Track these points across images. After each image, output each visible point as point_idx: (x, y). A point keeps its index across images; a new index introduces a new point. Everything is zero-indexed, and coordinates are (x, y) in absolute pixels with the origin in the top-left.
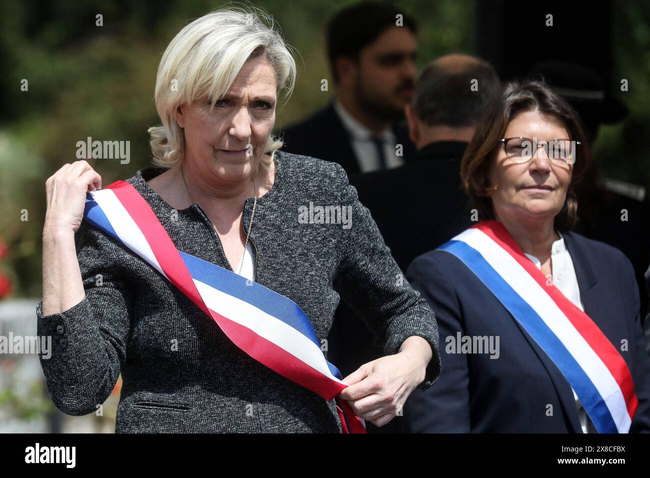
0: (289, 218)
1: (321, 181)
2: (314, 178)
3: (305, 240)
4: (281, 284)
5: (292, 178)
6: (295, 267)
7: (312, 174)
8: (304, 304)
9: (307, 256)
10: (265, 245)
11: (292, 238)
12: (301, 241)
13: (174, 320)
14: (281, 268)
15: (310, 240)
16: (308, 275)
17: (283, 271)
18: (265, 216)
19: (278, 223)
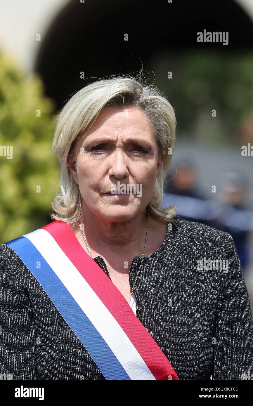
0: (171, 275)
2: (198, 242)
3: (186, 295)
4: (158, 332)
5: (178, 242)
6: (174, 317)
7: (197, 238)
8: (180, 351)
9: (187, 309)
10: (147, 298)
11: (173, 292)
12: (180, 296)
13: (60, 360)
14: (160, 318)
15: (190, 295)
16: (186, 325)
17: (162, 321)
18: (150, 273)
19: (161, 280)
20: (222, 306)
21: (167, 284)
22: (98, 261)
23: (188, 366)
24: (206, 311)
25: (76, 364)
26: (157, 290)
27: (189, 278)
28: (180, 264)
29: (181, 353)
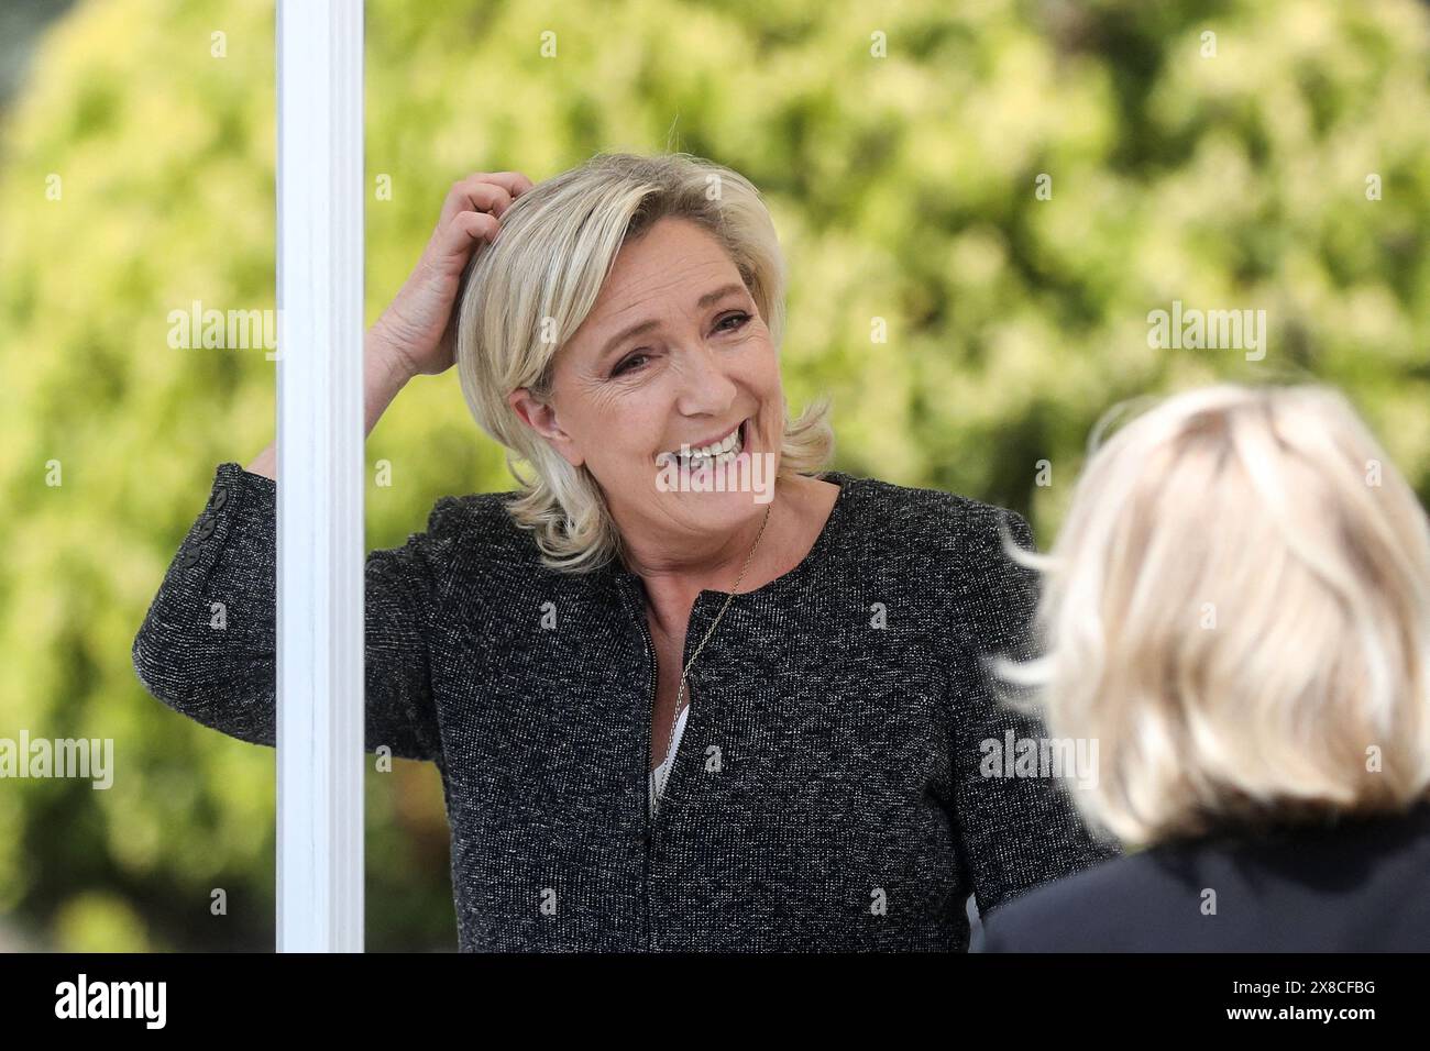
6: (785, 759)
16: (816, 778)
18: (746, 635)
26: (755, 682)
27: (855, 652)
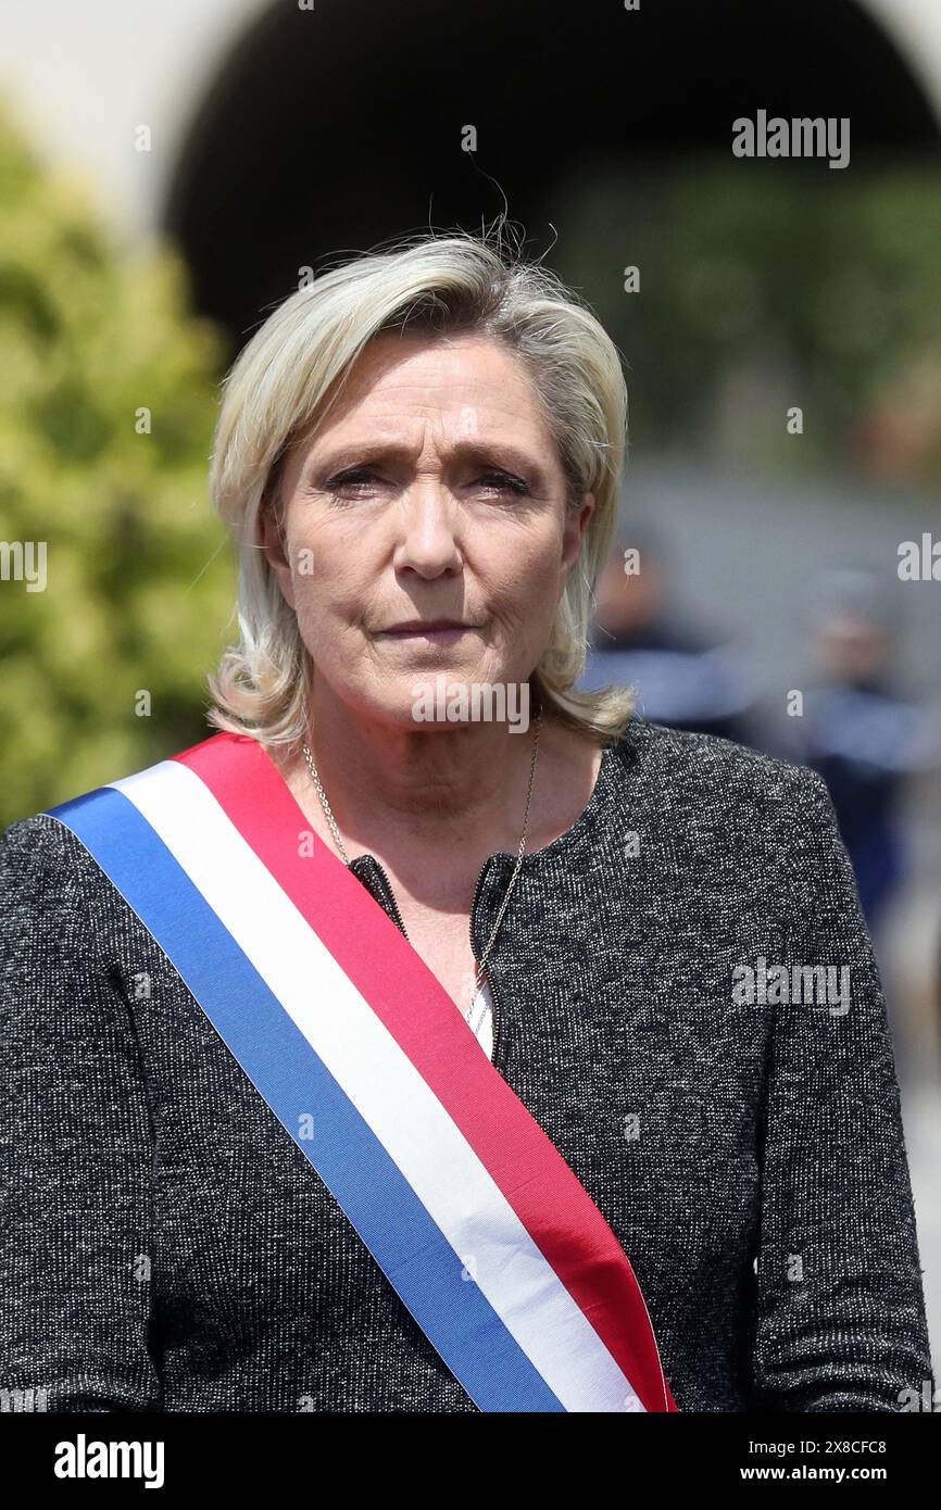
0: (613, 918)
1: (726, 814)
2: (708, 804)
3: (664, 985)
4: (568, 1117)
5: (639, 805)
6: (623, 1064)
7: (703, 791)
8: (642, 1179)
9: (667, 1033)
10: (532, 998)
11: (620, 976)
12: (646, 987)
13: (231, 1213)
14: (575, 1068)
15: (680, 985)
16: (662, 1088)
17: (581, 1079)
18: (542, 911)
19: (579, 934)
20: (789, 1022)
21: (600, 949)
22: (364, 872)
23: (668, 1233)
24: (734, 1041)
25: (284, 1227)
26: (566, 969)
27: (676, 925)
28: (644, 879)
29: (646, 1187)
